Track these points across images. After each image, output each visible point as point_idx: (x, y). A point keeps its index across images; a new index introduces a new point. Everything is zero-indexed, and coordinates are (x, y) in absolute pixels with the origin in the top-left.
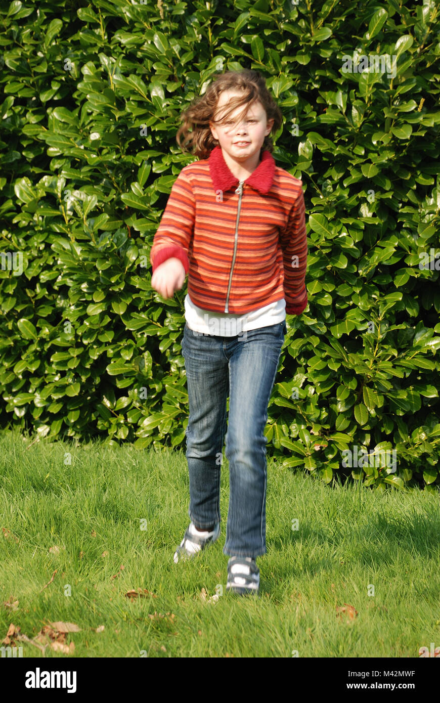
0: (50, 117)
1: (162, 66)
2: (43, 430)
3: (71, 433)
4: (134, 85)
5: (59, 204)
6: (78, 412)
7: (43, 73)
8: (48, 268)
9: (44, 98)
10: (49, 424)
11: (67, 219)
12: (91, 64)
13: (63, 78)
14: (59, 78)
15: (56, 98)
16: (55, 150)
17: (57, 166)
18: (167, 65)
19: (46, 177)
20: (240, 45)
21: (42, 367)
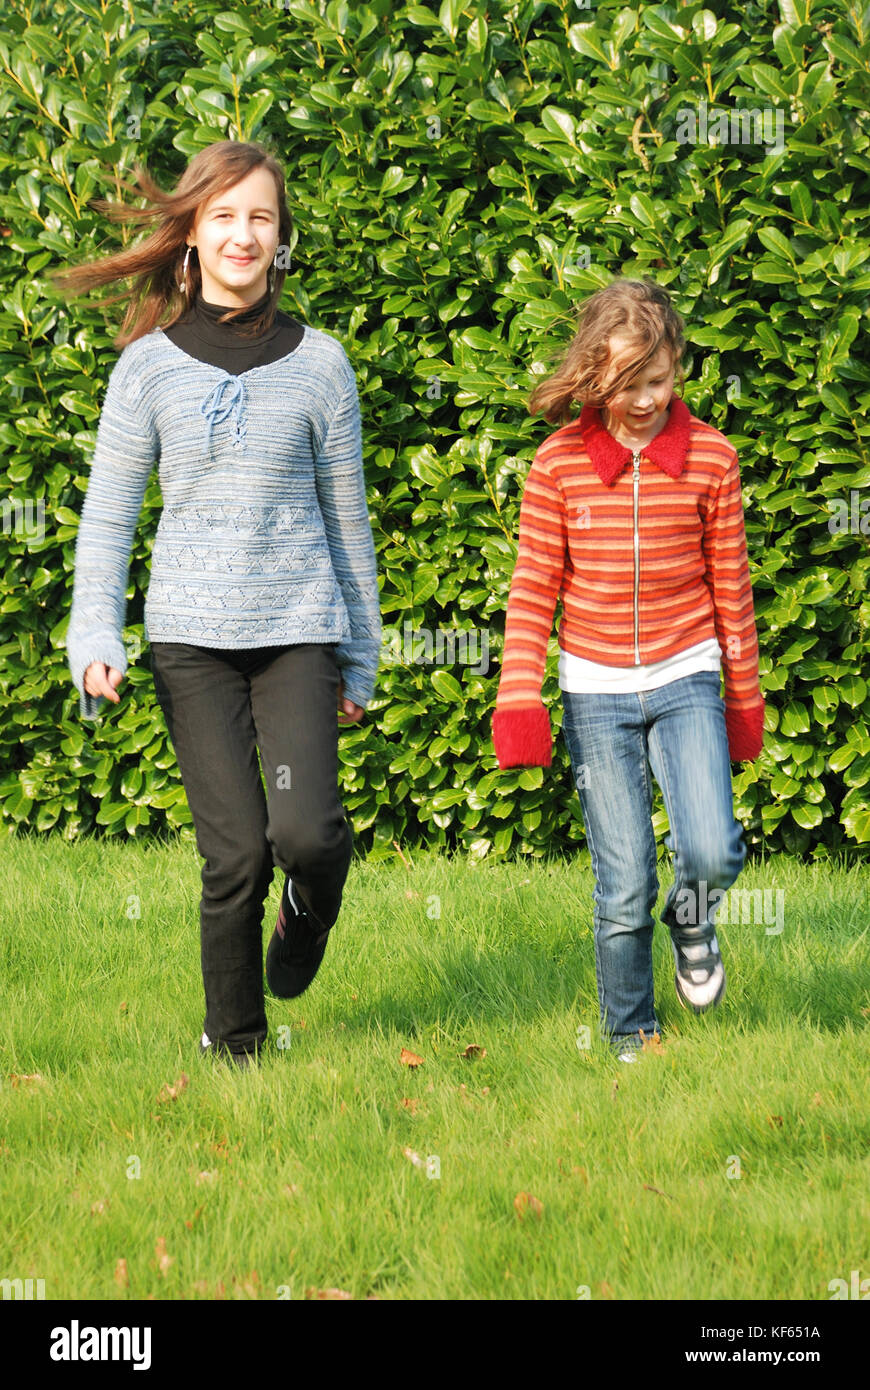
0: (456, 344)
1: (646, 245)
2: (479, 846)
3: (526, 848)
4: (596, 279)
5: (484, 482)
6: (539, 813)
7: (445, 276)
8: (469, 585)
9: (446, 315)
10: (487, 836)
11: (498, 504)
12: (522, 253)
13: (476, 282)
14: (468, 282)
15: (464, 314)
16: (467, 395)
17: (472, 421)
18: (652, 243)
19: (460, 441)
20: (770, 198)
21: (473, 746)
